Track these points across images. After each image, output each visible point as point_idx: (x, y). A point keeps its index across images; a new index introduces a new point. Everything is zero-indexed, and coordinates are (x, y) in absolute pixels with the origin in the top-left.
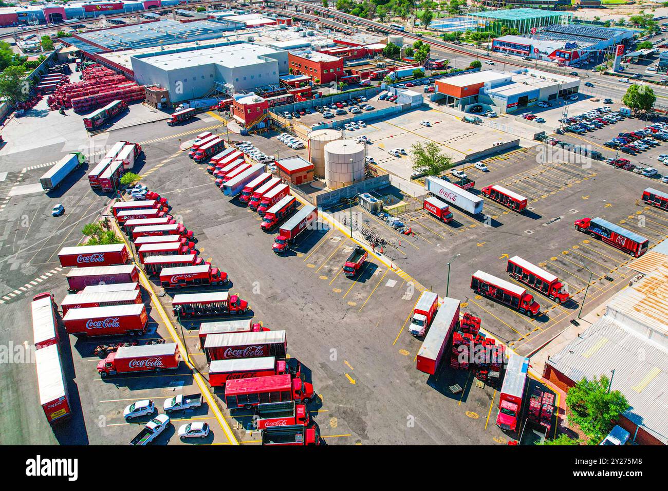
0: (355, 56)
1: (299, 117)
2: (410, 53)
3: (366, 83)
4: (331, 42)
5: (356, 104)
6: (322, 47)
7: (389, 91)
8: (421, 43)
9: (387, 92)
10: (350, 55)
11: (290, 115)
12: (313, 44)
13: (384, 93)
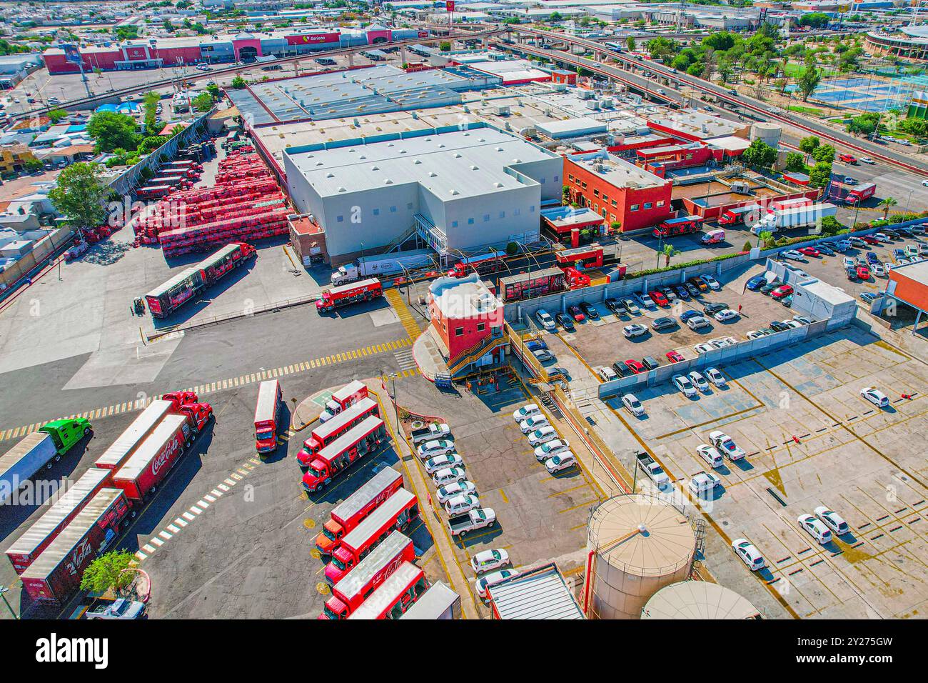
0: (689, 162)
1: (571, 330)
2: (797, 166)
3: (716, 237)
4: (642, 124)
5: (697, 297)
6: (627, 135)
7: (769, 268)
8: (816, 143)
9: (764, 268)
10: (679, 160)
11: (552, 323)
12: (611, 126)
13: (756, 270)
